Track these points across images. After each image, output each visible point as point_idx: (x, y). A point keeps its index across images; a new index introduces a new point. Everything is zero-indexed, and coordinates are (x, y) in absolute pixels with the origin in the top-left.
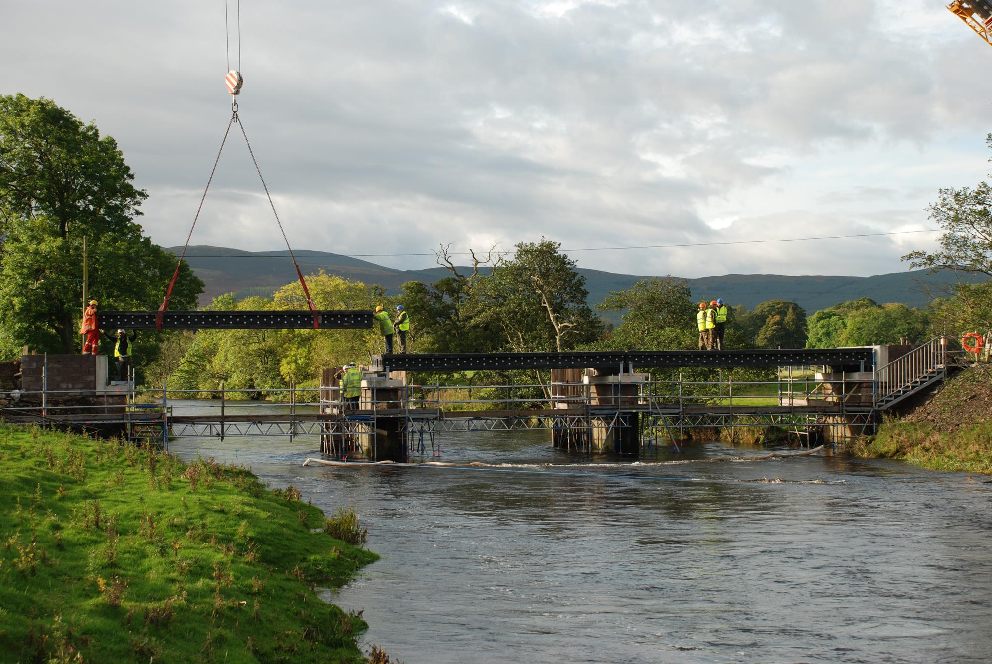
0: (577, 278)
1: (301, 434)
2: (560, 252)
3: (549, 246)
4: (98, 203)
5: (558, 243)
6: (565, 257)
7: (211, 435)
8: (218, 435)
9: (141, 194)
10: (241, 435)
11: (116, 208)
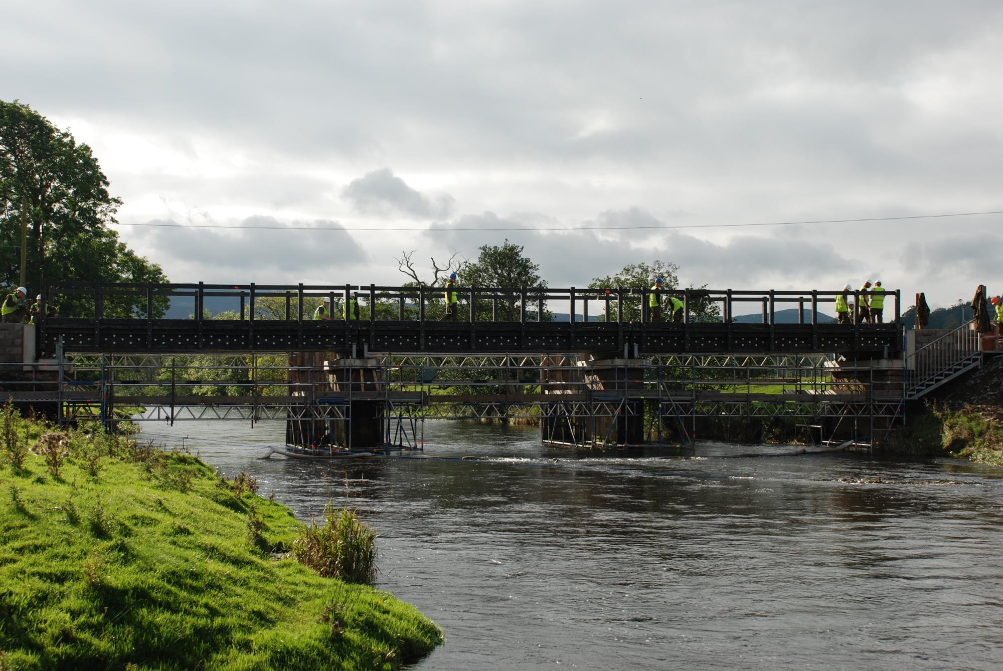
0: (538, 282)
1: (264, 419)
2: (523, 255)
3: (512, 249)
4: (73, 205)
5: (521, 247)
6: (527, 260)
7: (159, 419)
8: (167, 419)
9: (116, 201)
10: (194, 419)
11: (89, 210)
